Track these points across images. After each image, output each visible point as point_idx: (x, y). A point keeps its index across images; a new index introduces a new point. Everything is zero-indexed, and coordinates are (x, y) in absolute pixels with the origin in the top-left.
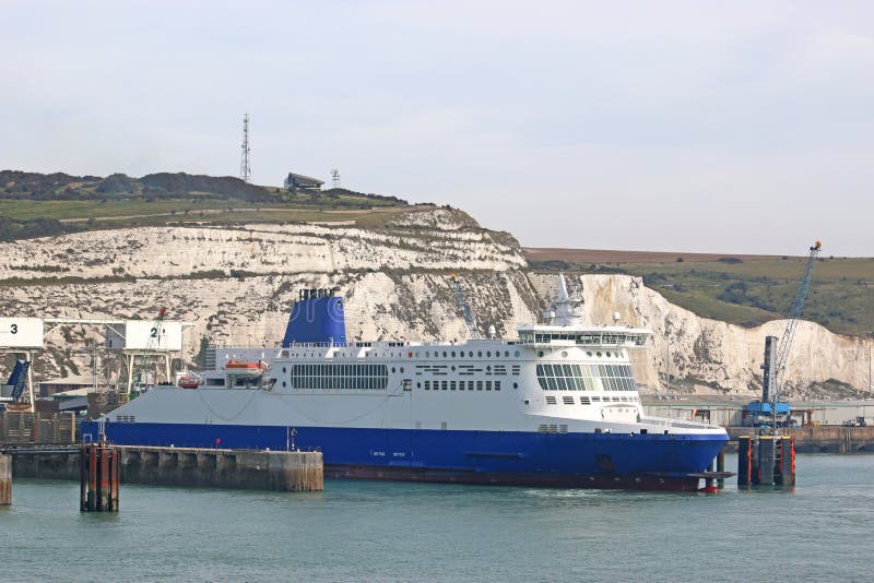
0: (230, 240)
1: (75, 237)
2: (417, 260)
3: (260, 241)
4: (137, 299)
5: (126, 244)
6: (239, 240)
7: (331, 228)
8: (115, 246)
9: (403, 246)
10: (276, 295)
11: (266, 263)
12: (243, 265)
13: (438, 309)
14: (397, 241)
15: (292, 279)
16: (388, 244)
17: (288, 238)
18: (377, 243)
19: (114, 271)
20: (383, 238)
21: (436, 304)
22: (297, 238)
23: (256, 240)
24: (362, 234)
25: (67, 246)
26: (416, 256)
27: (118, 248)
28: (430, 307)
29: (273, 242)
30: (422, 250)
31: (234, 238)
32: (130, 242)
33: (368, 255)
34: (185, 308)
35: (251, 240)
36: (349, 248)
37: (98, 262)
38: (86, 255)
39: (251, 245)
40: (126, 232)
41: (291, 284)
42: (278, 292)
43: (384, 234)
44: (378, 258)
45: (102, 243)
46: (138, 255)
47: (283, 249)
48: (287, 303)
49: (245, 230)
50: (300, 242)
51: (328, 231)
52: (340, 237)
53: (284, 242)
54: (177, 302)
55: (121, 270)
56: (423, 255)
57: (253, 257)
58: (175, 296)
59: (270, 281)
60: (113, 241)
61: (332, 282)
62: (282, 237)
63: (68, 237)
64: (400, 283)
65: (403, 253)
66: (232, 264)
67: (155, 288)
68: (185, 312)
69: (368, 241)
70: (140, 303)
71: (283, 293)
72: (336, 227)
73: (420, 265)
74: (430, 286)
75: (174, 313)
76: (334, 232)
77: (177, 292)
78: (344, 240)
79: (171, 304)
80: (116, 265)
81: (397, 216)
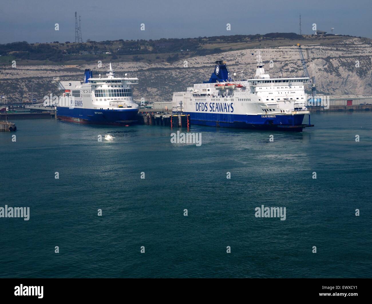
0: (273, 52)
1: (224, 53)
2: (342, 54)
3: (283, 51)
4: (238, 70)
5: (240, 54)
6: (276, 51)
7: (309, 46)
8: (237, 55)
9: (337, 50)
10: (283, 67)
11: (284, 58)
12: (277, 59)
13: (341, 69)
14: (335, 49)
15: (288, 62)
16: (331, 50)
17: (292, 50)
18: (327, 50)
19: (236, 62)
20: (330, 48)
21: (341, 68)
22: (295, 50)
23: (281, 51)
24: (321, 47)
25: (221, 56)
26: (341, 53)
27: (238, 56)
28: (338, 68)
29: (287, 52)
30: (345, 51)
31: (274, 51)
32: (241, 54)
33: (323, 53)
34: (253, 72)
35: (280, 51)
36: (315, 52)
37: (231, 60)
38: (227, 58)
39: (279, 53)
40: (240, 51)
41: (288, 64)
42: (284, 66)
43: (331, 47)
44: (326, 54)
45: (233, 54)
46: (243, 58)
47: (290, 53)
48: (286, 69)
49: (279, 48)
50: (296, 51)
51: (307, 47)
52: (312, 49)
53: (290, 51)
54: (250, 71)
55: (238, 62)
56: (345, 52)
57: (280, 56)
58: (250, 69)
59: (281, 63)
60: (236, 54)
61: (302, 62)
62: (291, 50)
63: (222, 53)
64: (329, 61)
65: (337, 52)
66: (273, 59)
67: (245, 67)
68: (253, 73)
69: (323, 49)
70: (239, 71)
71: (285, 66)
72: (311, 46)
73: (343, 55)
74: (339, 62)
75: (250, 74)
76: (310, 47)
77: (251, 68)
78: (313, 50)
79: (249, 71)
80: (236, 61)
81: (339, 41)
